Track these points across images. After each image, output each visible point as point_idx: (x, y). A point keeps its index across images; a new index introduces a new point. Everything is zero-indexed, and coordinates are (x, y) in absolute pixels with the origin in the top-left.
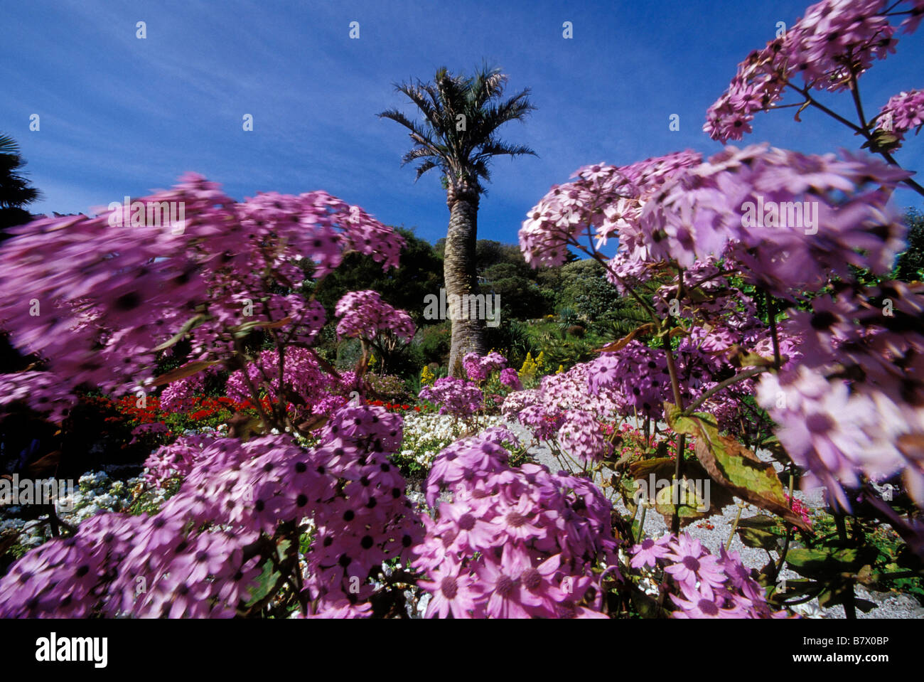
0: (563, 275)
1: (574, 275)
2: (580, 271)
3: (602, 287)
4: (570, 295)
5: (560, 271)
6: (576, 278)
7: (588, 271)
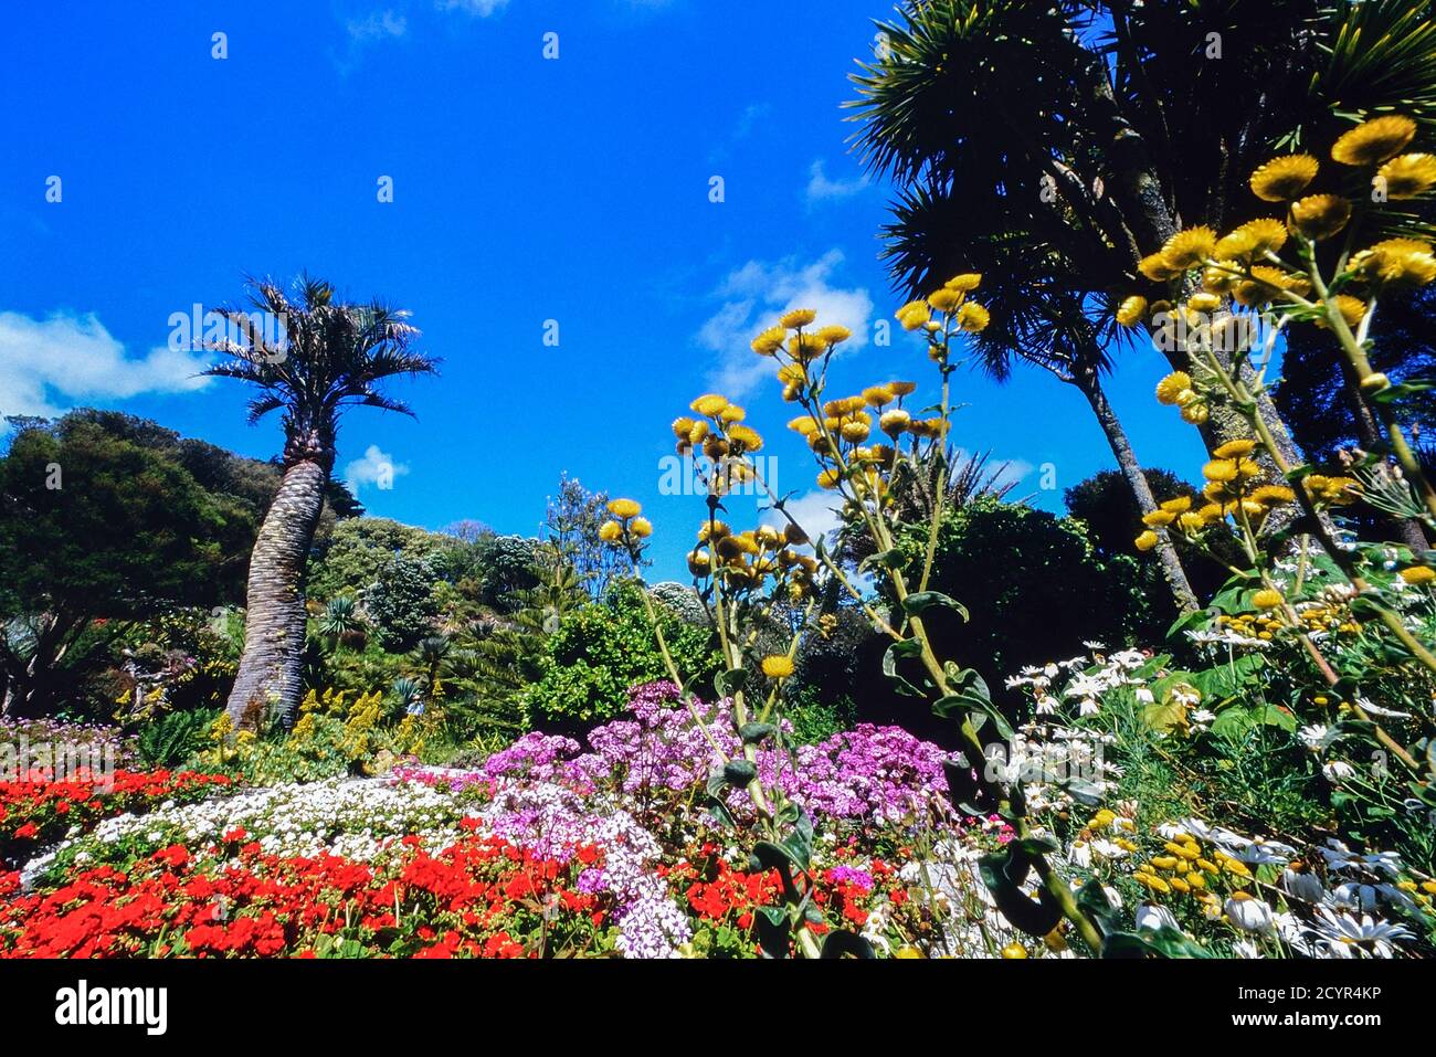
0: (336, 534)
1: (354, 538)
2: (365, 534)
3: (411, 577)
4: (340, 571)
5: (331, 526)
6: (355, 545)
7: (379, 538)
